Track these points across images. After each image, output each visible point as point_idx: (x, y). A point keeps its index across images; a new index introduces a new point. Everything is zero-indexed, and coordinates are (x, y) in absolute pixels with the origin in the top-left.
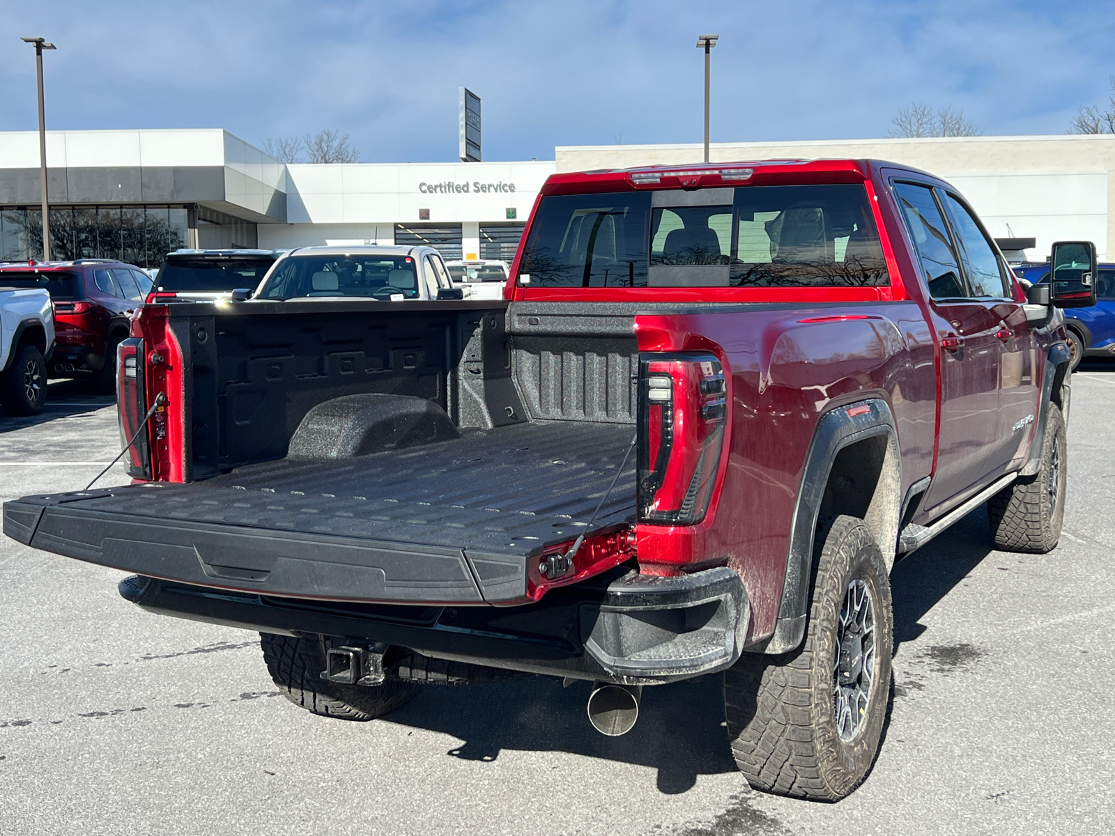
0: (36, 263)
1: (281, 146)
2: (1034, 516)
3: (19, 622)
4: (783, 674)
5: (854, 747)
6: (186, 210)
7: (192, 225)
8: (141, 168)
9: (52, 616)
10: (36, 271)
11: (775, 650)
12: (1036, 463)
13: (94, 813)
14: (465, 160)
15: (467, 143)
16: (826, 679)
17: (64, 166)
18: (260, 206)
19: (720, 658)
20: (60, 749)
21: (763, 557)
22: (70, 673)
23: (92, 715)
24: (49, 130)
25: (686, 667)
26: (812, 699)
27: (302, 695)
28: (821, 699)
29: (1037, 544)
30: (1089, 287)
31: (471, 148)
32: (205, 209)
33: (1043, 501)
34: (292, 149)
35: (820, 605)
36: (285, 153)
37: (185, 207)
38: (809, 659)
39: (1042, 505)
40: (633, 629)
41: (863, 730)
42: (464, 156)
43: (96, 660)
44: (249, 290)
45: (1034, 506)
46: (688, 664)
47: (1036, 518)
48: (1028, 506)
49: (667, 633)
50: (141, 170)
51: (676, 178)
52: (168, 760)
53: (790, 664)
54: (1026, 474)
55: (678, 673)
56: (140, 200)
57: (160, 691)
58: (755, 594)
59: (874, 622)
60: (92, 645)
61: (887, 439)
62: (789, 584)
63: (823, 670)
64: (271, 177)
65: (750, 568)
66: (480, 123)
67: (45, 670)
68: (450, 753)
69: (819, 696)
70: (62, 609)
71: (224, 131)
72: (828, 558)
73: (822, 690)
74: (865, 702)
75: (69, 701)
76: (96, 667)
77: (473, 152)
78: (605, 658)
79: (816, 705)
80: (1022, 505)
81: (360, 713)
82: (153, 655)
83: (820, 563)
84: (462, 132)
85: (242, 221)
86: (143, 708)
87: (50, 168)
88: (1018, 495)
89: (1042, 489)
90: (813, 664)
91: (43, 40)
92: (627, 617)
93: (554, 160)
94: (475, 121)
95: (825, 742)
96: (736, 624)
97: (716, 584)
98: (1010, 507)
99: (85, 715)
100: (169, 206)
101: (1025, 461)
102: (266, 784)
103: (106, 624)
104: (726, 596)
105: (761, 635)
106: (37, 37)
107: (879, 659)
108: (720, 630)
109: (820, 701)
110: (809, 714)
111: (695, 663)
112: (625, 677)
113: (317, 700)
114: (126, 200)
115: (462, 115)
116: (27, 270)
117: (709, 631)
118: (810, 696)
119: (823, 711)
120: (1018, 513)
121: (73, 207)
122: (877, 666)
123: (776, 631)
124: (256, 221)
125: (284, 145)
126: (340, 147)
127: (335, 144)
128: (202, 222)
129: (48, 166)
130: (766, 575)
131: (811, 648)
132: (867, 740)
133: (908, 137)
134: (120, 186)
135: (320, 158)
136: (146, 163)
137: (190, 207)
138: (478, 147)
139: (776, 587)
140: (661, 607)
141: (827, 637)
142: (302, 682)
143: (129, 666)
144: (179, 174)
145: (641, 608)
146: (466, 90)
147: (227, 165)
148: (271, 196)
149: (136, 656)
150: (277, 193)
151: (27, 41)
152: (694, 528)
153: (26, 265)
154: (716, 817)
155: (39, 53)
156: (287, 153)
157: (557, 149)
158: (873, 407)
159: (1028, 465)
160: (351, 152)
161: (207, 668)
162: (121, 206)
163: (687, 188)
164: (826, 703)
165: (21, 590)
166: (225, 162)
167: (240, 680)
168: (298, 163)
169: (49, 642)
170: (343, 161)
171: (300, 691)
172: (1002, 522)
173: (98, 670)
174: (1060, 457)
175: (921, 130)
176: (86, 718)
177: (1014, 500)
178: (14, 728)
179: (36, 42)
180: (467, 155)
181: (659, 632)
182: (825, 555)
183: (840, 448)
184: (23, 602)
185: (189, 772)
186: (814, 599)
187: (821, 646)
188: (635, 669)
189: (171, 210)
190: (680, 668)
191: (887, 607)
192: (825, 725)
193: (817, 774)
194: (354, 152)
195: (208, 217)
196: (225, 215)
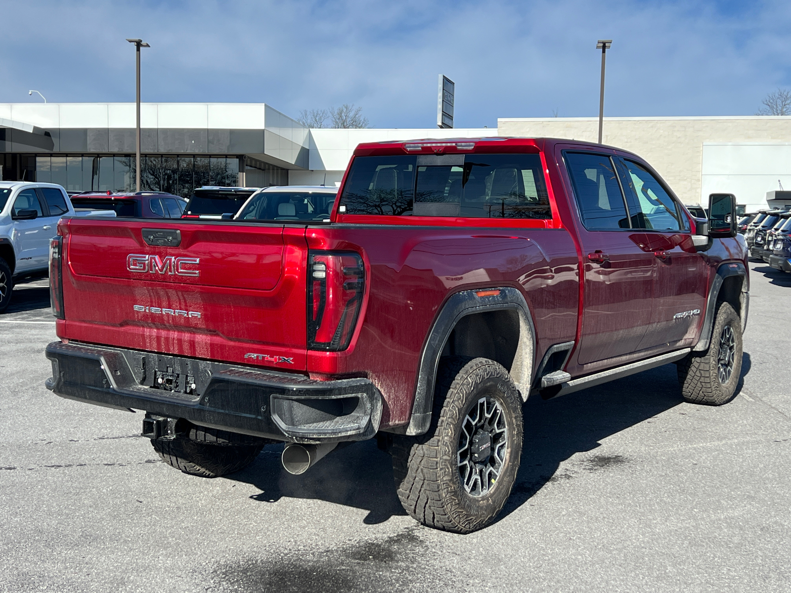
0: (112, 193)
1: (314, 115)
2: (706, 379)
3: (36, 415)
4: (423, 449)
5: (480, 501)
6: (238, 159)
7: (241, 170)
8: (208, 129)
9: (57, 413)
10: (113, 198)
11: (411, 433)
12: (705, 343)
13: (29, 515)
14: (441, 127)
15: (443, 115)
16: (448, 453)
17: (156, 127)
18: (291, 158)
19: (354, 430)
20: (26, 482)
21: (395, 375)
22: (52, 444)
23: (53, 466)
24: (143, 102)
25: (329, 433)
26: (438, 465)
27: (170, 458)
28: (445, 465)
29: (710, 398)
30: (729, 224)
31: (446, 118)
32: (252, 159)
33: (712, 369)
34: (321, 118)
35: (447, 409)
36: (316, 120)
37: (237, 158)
38: (437, 440)
39: (712, 372)
40: (300, 410)
41: (492, 492)
42: (440, 124)
43: (70, 438)
44: (232, 214)
45: (706, 372)
46: (330, 432)
47: (707, 380)
48: (702, 372)
49: (328, 415)
50: (208, 131)
51: (430, 148)
52: (84, 492)
53: (426, 443)
54: (698, 350)
55: (324, 437)
56: (206, 152)
57: (99, 456)
58: (389, 396)
59: (506, 427)
60: (72, 430)
61: (518, 313)
62: (419, 393)
63: (446, 448)
64: (299, 138)
65: (384, 380)
66: (453, 100)
67: (38, 442)
68: (251, 497)
69: (443, 464)
70: (65, 409)
71: (265, 105)
72: (459, 382)
73: (446, 460)
74: (496, 476)
75: (44, 458)
76: (69, 442)
77: (447, 121)
78: (282, 425)
79: (441, 469)
80: (698, 372)
81: (207, 472)
82: (106, 437)
83: (452, 384)
84: (440, 106)
85: (278, 168)
86: (85, 465)
87: (142, 129)
88: (695, 364)
89: (712, 360)
90: (440, 443)
91: (141, 41)
92: (297, 403)
93: (497, 128)
94: (449, 99)
95: (448, 492)
96: (371, 412)
97: (354, 386)
98: (691, 373)
99: (49, 467)
100: (226, 156)
101: (697, 340)
102: (135, 507)
103: (86, 419)
104: (362, 395)
105: (397, 422)
106: (137, 39)
107: (509, 450)
108: (361, 415)
109: (444, 467)
110: (436, 474)
111: (335, 431)
112: (294, 437)
113: (179, 462)
114: (197, 152)
115: (440, 94)
116: (105, 198)
117: (354, 416)
118: (437, 463)
119: (446, 473)
120: (695, 376)
121: (162, 155)
122: (508, 455)
123: (411, 421)
124: (287, 168)
125: (315, 114)
126: (355, 117)
127: (351, 114)
128: (249, 168)
129: (141, 127)
130: (398, 386)
131: (439, 434)
132: (493, 498)
133: (774, 115)
134: (193, 142)
135: (340, 124)
136: (211, 127)
137: (241, 157)
138: (451, 118)
139: (407, 393)
140: (315, 397)
141: (450, 428)
142: (169, 450)
143: (88, 442)
144: (234, 135)
145: (303, 397)
146: (444, 76)
147: (266, 129)
148: (299, 150)
149: (95, 437)
150: (303, 149)
151: (131, 41)
152: (339, 353)
153: (105, 194)
154: (388, 537)
155: (138, 50)
156: (317, 120)
157: (499, 120)
158: (502, 292)
159: (699, 343)
160: (363, 121)
161: (135, 446)
162: (194, 156)
163: (438, 154)
164: (448, 468)
165: (45, 398)
166: (265, 127)
167: (150, 453)
168: (325, 128)
169: (48, 427)
170: (357, 127)
171: (169, 456)
172: (685, 382)
173: (69, 444)
174: (736, 341)
175: (784, 110)
176: (48, 468)
177: (693, 368)
178: (5, 471)
179: (137, 42)
180: (442, 123)
181: (322, 414)
182: (457, 379)
183: (464, 313)
184: (44, 404)
185: (94, 498)
186: (444, 405)
187: (446, 433)
188: (299, 433)
189: (227, 159)
190: (325, 434)
191: (516, 418)
192: (448, 482)
193: (444, 512)
194: (364, 120)
195: (253, 164)
196: (265, 163)
